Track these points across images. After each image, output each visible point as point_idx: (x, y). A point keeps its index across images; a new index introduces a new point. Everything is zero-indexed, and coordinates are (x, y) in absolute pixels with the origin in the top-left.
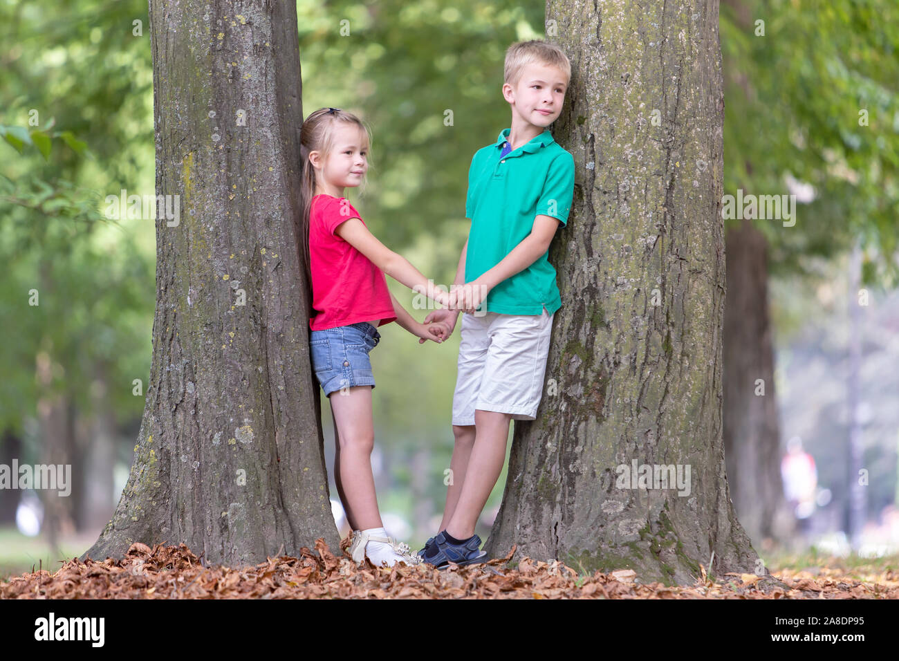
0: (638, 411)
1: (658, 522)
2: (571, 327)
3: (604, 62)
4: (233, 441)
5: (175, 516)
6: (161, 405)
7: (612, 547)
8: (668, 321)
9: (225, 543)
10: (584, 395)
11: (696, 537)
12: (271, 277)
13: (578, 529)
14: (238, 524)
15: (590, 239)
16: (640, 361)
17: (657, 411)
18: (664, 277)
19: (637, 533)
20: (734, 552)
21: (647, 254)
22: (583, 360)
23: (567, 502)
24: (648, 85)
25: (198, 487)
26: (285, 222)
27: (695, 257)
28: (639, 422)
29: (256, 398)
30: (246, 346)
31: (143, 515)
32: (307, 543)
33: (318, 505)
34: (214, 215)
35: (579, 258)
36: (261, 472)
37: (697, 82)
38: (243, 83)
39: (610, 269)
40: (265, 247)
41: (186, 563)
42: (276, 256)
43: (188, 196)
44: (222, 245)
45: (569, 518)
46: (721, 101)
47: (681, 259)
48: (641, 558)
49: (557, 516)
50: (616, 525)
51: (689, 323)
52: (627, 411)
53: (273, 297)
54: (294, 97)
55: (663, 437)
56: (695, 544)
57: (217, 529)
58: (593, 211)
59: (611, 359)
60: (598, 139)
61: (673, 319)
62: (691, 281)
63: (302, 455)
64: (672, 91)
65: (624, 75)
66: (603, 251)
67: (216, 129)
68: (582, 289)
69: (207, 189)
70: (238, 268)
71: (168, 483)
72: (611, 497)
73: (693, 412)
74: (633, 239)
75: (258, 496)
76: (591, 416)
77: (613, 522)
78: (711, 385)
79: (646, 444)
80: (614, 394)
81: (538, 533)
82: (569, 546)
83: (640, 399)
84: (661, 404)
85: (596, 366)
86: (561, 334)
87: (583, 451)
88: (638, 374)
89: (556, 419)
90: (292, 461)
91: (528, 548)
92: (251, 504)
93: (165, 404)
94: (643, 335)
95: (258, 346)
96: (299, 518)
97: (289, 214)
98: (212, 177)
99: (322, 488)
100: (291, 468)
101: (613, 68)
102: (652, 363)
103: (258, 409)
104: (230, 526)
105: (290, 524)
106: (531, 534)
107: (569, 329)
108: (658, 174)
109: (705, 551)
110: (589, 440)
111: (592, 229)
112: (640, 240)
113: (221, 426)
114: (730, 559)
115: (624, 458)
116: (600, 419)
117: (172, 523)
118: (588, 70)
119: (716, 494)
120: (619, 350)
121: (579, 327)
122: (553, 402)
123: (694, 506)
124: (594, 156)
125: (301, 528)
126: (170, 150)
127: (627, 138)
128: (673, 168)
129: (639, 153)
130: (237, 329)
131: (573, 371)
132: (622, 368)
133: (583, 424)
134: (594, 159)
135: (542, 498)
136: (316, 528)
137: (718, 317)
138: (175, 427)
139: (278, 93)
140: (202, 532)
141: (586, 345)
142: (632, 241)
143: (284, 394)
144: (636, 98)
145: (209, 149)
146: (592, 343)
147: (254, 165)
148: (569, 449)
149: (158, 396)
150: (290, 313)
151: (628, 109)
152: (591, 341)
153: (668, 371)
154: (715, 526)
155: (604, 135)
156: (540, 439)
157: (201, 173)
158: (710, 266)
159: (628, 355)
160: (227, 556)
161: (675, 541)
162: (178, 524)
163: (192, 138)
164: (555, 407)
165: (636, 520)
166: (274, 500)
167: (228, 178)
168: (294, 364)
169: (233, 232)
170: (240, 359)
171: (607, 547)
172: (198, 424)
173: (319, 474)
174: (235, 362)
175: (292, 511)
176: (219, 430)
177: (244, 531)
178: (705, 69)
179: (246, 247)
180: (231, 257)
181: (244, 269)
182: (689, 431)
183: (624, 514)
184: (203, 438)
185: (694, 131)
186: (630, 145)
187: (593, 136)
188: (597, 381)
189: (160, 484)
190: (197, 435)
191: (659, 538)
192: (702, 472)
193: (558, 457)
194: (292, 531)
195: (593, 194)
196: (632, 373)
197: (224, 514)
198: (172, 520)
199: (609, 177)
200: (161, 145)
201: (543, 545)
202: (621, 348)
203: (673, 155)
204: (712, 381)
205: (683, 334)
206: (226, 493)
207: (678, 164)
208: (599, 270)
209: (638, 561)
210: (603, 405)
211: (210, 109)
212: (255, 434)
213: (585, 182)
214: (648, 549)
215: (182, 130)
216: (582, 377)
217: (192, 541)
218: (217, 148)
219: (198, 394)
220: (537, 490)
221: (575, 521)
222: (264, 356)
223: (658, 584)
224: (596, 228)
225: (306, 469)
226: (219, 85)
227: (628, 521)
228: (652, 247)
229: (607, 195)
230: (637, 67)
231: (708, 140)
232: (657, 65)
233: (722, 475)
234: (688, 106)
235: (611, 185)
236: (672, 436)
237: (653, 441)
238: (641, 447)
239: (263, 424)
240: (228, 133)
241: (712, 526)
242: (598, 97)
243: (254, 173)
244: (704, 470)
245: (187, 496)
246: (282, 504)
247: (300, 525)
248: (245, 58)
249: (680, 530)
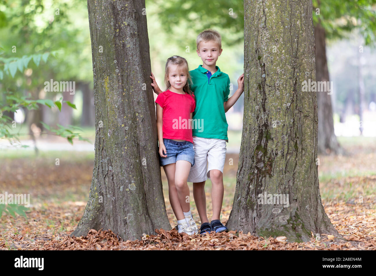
0: (285, 173)
1: (294, 216)
2: (258, 140)
3: (268, 35)
4: (128, 190)
5: (106, 218)
6: (99, 175)
7: (277, 227)
8: (296, 136)
9: (126, 229)
10: (264, 166)
11: (309, 221)
12: (141, 124)
13: (264, 220)
14: (131, 222)
15: (264, 105)
16: (285, 153)
17: (293, 172)
18: (294, 119)
19: (286, 221)
20: (324, 225)
21: (287, 110)
22: (263, 154)
23: (258, 209)
24: (286, 43)
25: (115, 207)
26: (145, 102)
27: (306, 110)
28: (286, 177)
29: (136, 172)
30: (132, 152)
31: (94, 218)
32: (158, 228)
33: (161, 213)
34: (117, 101)
35: (260, 112)
36: (139, 201)
37: (304, 41)
38: (127, 49)
39: (273, 117)
40: (137, 113)
41: (112, 238)
42: (142, 116)
43: (107, 94)
44: (121, 113)
45: (259, 215)
46: (315, 47)
47: (300, 112)
48: (288, 231)
49: (255, 215)
50: (278, 218)
51: (304, 136)
52: (281, 173)
53: (141, 132)
54: (147, 52)
55: (296, 182)
56: (309, 223)
57: (123, 224)
58: (265, 94)
59: (274, 152)
60: (266, 65)
61: (298, 136)
62: (304, 120)
63: (155, 193)
64: (295, 45)
65: (276, 39)
66: (270, 110)
67: (117, 67)
68: (262, 125)
69: (114, 91)
70: (128, 122)
71: (103, 205)
72: (276, 207)
73: (307, 172)
74: (282, 105)
75: (138, 211)
76: (267, 175)
77: (277, 217)
78: (313, 160)
79: (289, 186)
80: (275, 166)
81: (248, 221)
82: (260, 227)
83: (286, 168)
84: (294, 169)
85: (268, 155)
86: (254, 143)
87: (264, 189)
88: (285, 158)
89: (253, 176)
90: (151, 196)
91: (244, 227)
92: (136, 215)
93: (101, 175)
94: (286, 142)
95: (136, 152)
96: (154, 218)
97: (146, 99)
98: (116, 86)
99: (163, 206)
100: (151, 199)
101: (271, 37)
102: (290, 153)
103: (137, 176)
104: (128, 223)
105: (151, 221)
106: (245, 222)
108: (290, 78)
109: (313, 226)
110: (266, 184)
111: (265, 101)
112: (284, 105)
113: (123, 184)
114: (323, 228)
115: (280, 191)
116: (271, 176)
117: (105, 221)
118: (261, 38)
119: (317, 203)
120: (277, 149)
121: (261, 140)
122: (252, 170)
123: (308, 209)
124: (265, 72)
125: (155, 222)
126: (99, 76)
127: (278, 65)
128: (296, 76)
129: (283, 71)
130: (128, 146)
131: (259, 157)
132: (278, 156)
133: (264, 178)
134: (265, 73)
135: (249, 208)
136: (161, 222)
137: (315, 133)
138: (105, 184)
139: (140, 52)
140: (117, 225)
141: (264, 147)
142: (281, 105)
143: (147, 170)
144: (281, 49)
145: (115, 75)
146: (267, 146)
147: (132, 81)
148: (259, 188)
149: (98, 172)
150: (148, 138)
151: (278, 53)
152: (266, 145)
153: (297, 156)
154: (316, 215)
155: (269, 64)
156: (247, 184)
157: (112, 85)
158: (312, 114)
159: (281, 151)
160: (127, 235)
161: (301, 223)
162: (107, 222)
163: (108, 71)
164: (253, 171)
165: (286, 216)
166: (144, 212)
167: (122, 86)
168: (150, 157)
169: (125, 107)
170: (130, 158)
171: (275, 227)
172: (114, 182)
173: (161, 201)
174: (128, 159)
175: (151, 216)
176: (122, 185)
177: (133, 225)
178: (308, 36)
179: (130, 113)
180: (125, 118)
181: (130, 122)
182: (305, 179)
183: (281, 214)
184: (116, 188)
185: (304, 60)
186: (279, 67)
187: (264, 64)
188: (269, 161)
189: (100, 206)
190: (114, 187)
191: (295, 222)
192: (311, 195)
193: (254, 192)
194: (152, 224)
195: (265, 87)
196: (283, 158)
197: (125, 218)
198: (105, 219)
199: (271, 80)
200: (96, 73)
201: (250, 226)
202: (278, 148)
203: (296, 70)
205: (302, 142)
206: (126, 210)
207: (298, 74)
208: (268, 117)
209: (287, 233)
210: (272, 171)
211: (114, 59)
212: (136, 187)
213: (262, 82)
214: (291, 227)
215: (104, 68)
216: (263, 160)
217: (113, 228)
218: (118, 75)
219: (114, 171)
220: (246, 204)
221: (262, 217)
222: (139, 156)
224: (267, 101)
225: (157, 199)
226: (118, 50)
227: (283, 216)
228: (289, 107)
229: (271, 87)
230: (281, 36)
231: (310, 63)
232: (288, 35)
233: (319, 195)
234: (301, 51)
235: (272, 83)
236: (299, 182)
237: (291, 184)
238: (287, 186)
239: (139, 182)
240: (122, 69)
241: (315, 215)
242: (266, 48)
243: (132, 84)
244: (312, 194)
245: (111, 211)
246: (148, 213)
247: (155, 221)
248: (127, 38)
249: (303, 219)
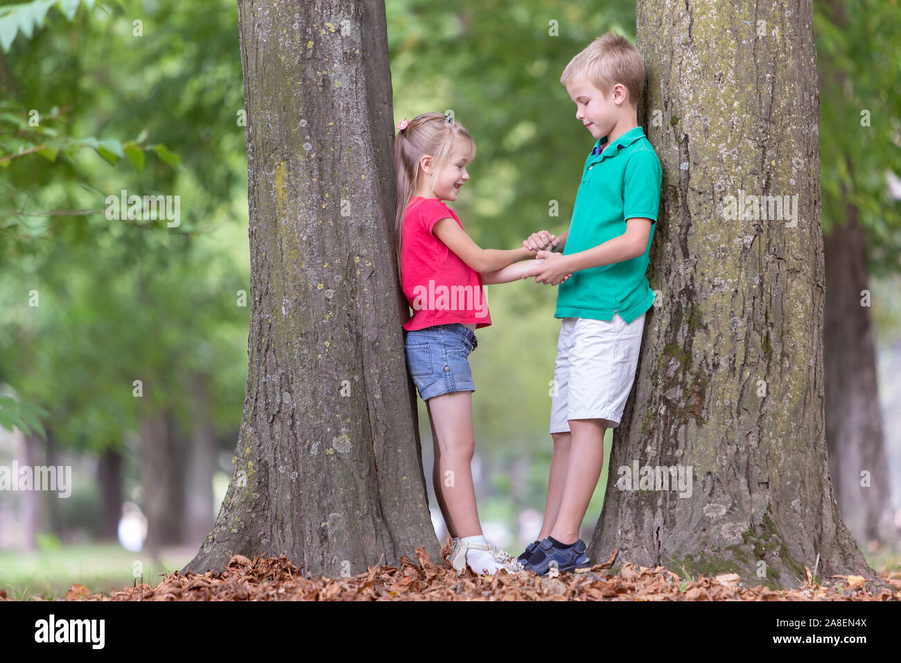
0: (739, 413)
1: (761, 525)
2: (669, 329)
3: (697, 62)
4: (331, 451)
5: (275, 527)
6: (258, 416)
7: (715, 551)
8: (766, 321)
9: (325, 554)
10: (683, 397)
11: (800, 540)
12: (366, 285)
13: (680, 533)
14: (338, 534)
15: (686, 240)
16: (739, 363)
17: (758, 412)
18: (761, 277)
19: (741, 537)
20: (840, 554)
21: (744, 255)
22: (681, 363)
23: (668, 507)
24: (742, 84)
25: (297, 498)
26: (378, 229)
27: (793, 256)
28: (740, 424)
29: (352, 407)
30: (342, 356)
31: (243, 527)
32: (408, 552)
33: (417, 514)
34: (307, 225)
35: (675, 259)
36: (359, 481)
37: (791, 80)
38: (334, 91)
39: (707, 270)
40: (359, 255)
41: (287, 575)
42: (370, 264)
43: (281, 206)
44: (316, 254)
45: (671, 522)
46: (817, 98)
47: (779, 258)
48: (745, 562)
49: (658, 521)
50: (719, 529)
51: (788, 323)
52: (727, 413)
53: (368, 305)
54: (385, 104)
55: (765, 439)
56: (800, 546)
57: (317, 540)
58: (689, 212)
59: (709, 361)
60: (692, 139)
61: (771, 320)
62: (789, 280)
63: (401, 464)
64: (767, 89)
65: (717, 74)
66: (700, 252)
67: (308, 137)
68: (678, 291)
69: (300, 198)
70: (333, 278)
71: (267, 494)
72: (713, 501)
73: (794, 413)
74: (730, 240)
75: (357, 505)
76: (690, 419)
77: (716, 526)
78: (812, 385)
79: (748, 447)
80: (713, 396)
81: (640, 538)
82: (671, 550)
83: (740, 400)
84: (762, 406)
85: (695, 368)
86: (658, 337)
87: (683, 455)
88: (738, 376)
89: (656, 423)
90: (390, 470)
91: (630, 553)
92: (350, 514)
93: (263, 415)
94: (741, 336)
95: (353, 355)
96: (398, 527)
97: (382, 222)
98: (304, 186)
99: (421, 496)
100: (389, 477)
101: (706, 68)
102: (751, 364)
103: (355, 418)
104: (330, 537)
105: (390, 533)
106: (633, 539)
107: (667, 332)
108: (754, 173)
109: (811, 554)
110: (689, 443)
111: (688, 230)
112: (737, 241)
113: (318, 436)
114: (836, 562)
115: (725, 461)
116: (700, 422)
117: (272, 535)
118: (680, 70)
119: (820, 496)
120: (717, 352)
121: (677, 330)
122: (652, 406)
123: (798, 508)
124: (688, 156)
125: (401, 537)
126: (262, 160)
127: (722, 138)
128: (769, 167)
129: (734, 153)
130: (332, 338)
131: (671, 373)
132: (721, 370)
133: (683, 427)
134: (689, 160)
135: (643, 503)
136: (416, 536)
137: (818, 316)
138: (272, 438)
139: (370, 101)
140: (302, 543)
141: (684, 347)
142: (729, 242)
143: (381, 403)
144: (729, 97)
145: (301, 159)
146: (690, 346)
147: (346, 173)
148: (669, 453)
149: (255, 407)
150: (385, 322)
151: (722, 109)
152: (689, 343)
153: (768, 371)
154: (819, 528)
155: (698, 135)
156: (640, 443)
157: (293, 183)
158: (809, 265)
159: (727, 356)
160: (327, 567)
161: (778, 543)
162: (277, 535)
163: (283, 147)
164: (654, 411)
165: (739, 524)
166: (372, 509)
167: (321, 187)
168: (390, 372)
169: (327, 240)
170: (336, 368)
171: (710, 551)
172: (295, 434)
173: (418, 482)
174: (331, 372)
175: (391, 520)
176: (317, 440)
177: (344, 542)
178: (799, 67)
179: (340, 256)
180: (325, 266)
181: (338, 278)
182: (790, 433)
183: (726, 518)
184: (300, 448)
185: (789, 129)
186: (724, 144)
187: (687, 136)
188: (696, 383)
189: (259, 495)
190: (295, 445)
191: (763, 541)
192: (805, 474)
193: (658, 461)
194: (392, 540)
195: (688, 195)
196: (732, 375)
197: (323, 524)
198: (271, 531)
199: (704, 177)
200: (253, 156)
201: (645, 550)
202: (719, 349)
203: (768, 153)
204: (813, 382)
205: (782, 335)
206: (325, 504)
207: (773, 163)
208: (696, 272)
209: (742, 565)
210: (703, 408)
211: (301, 118)
212: (353, 444)
213: (680, 183)
214: (752, 553)
215: (273, 140)
216: (680, 379)
217: (293, 553)
218: (308, 157)
219: (295, 405)
220: (638, 495)
221: (677, 525)
222: (360, 365)
223: (763, 587)
224: (692, 230)
225: (405, 478)
226: (310, 93)
227: (731, 524)
228: (749, 247)
229: (702, 195)
230: (730, 66)
231: (804, 137)
232: (750, 63)
233: (826, 477)
234: (783, 104)
235: (706, 186)
236: (773, 438)
237: (754, 443)
238: (742, 449)
239: (360, 433)
240: (319, 141)
241: (816, 527)
242: (691, 97)
243: (346, 181)
244: (807, 472)
245: (286, 507)
246: (381, 514)
247: (400, 535)
248: (335, 65)
249: (784, 533)
